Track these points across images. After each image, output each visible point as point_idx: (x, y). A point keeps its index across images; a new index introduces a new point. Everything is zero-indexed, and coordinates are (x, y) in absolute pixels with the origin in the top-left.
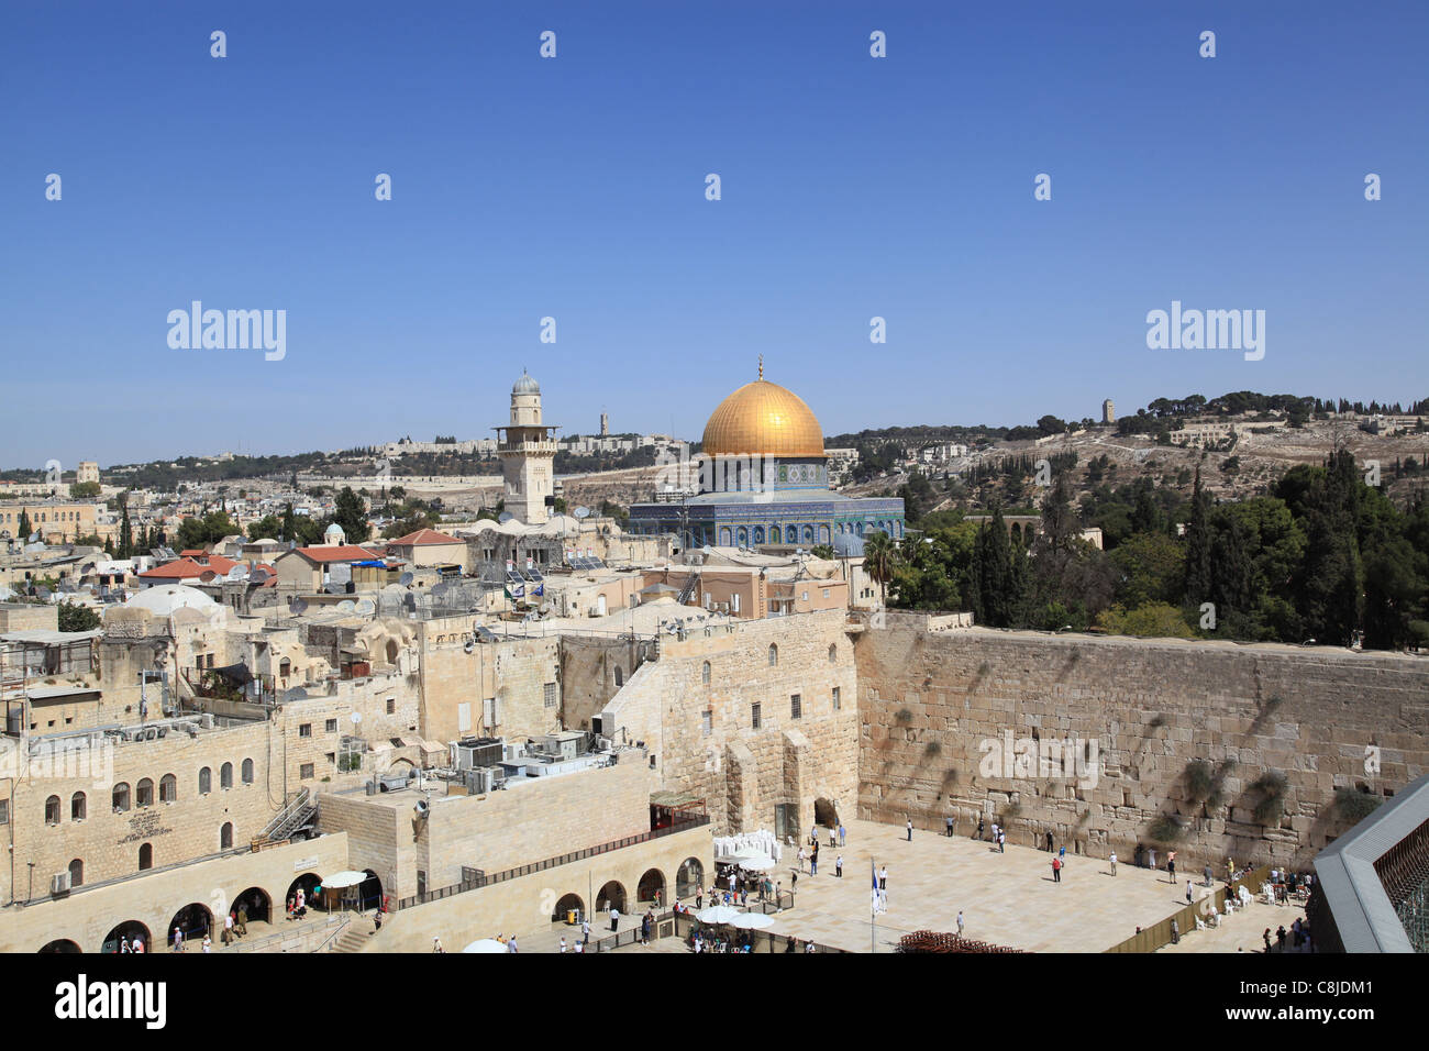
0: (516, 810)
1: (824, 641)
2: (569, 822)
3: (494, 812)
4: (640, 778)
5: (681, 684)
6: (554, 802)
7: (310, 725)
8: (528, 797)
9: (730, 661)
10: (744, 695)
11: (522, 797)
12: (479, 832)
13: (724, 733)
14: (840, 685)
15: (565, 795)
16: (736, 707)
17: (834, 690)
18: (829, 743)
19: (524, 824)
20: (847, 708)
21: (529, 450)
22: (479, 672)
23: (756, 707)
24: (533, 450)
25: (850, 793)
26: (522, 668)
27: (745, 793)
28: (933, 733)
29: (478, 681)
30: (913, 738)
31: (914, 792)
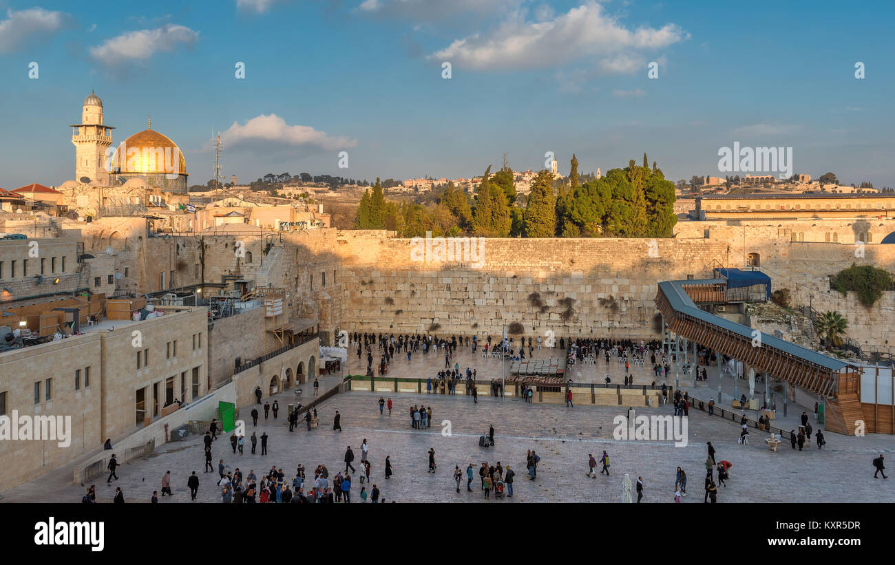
0: (244, 327)
1: (331, 244)
3: (236, 327)
5: (289, 261)
6: (257, 322)
7: (100, 278)
9: (304, 250)
10: (309, 270)
12: (231, 339)
14: (336, 268)
16: (306, 277)
19: (246, 336)
20: (338, 281)
22: (169, 253)
28: (388, 292)
29: (169, 260)
30: (375, 295)
31: (376, 324)
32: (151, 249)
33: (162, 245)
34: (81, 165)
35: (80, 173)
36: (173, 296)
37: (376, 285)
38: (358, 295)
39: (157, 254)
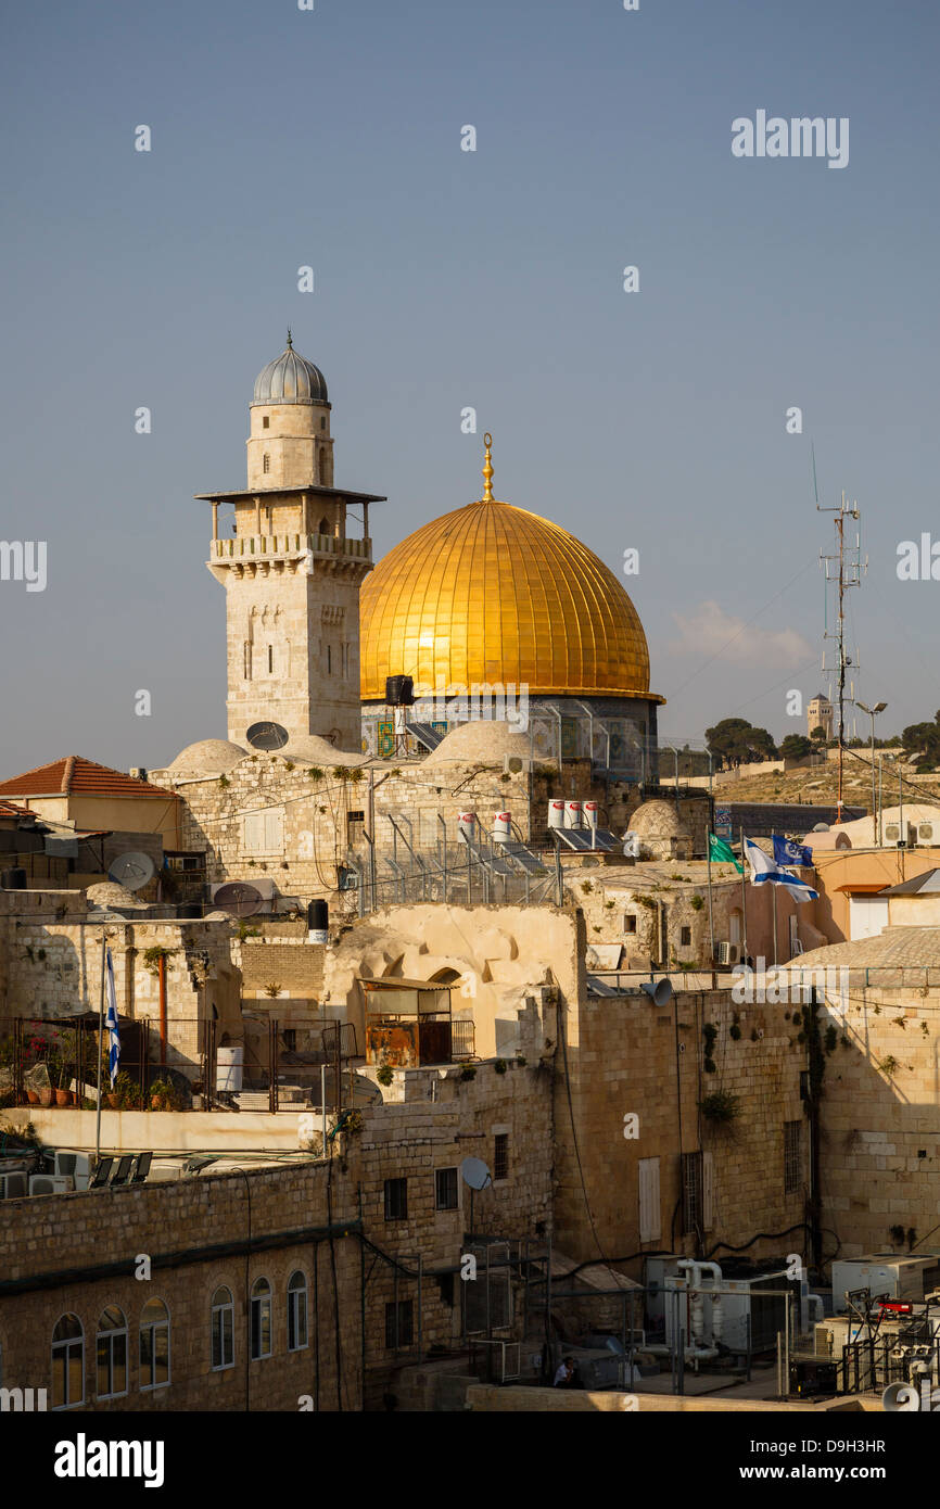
29: (673, 1101)
32: (599, 1051)
33: (644, 1031)
34: (248, 674)
35: (245, 709)
36: (707, 1274)
39: (624, 1075)
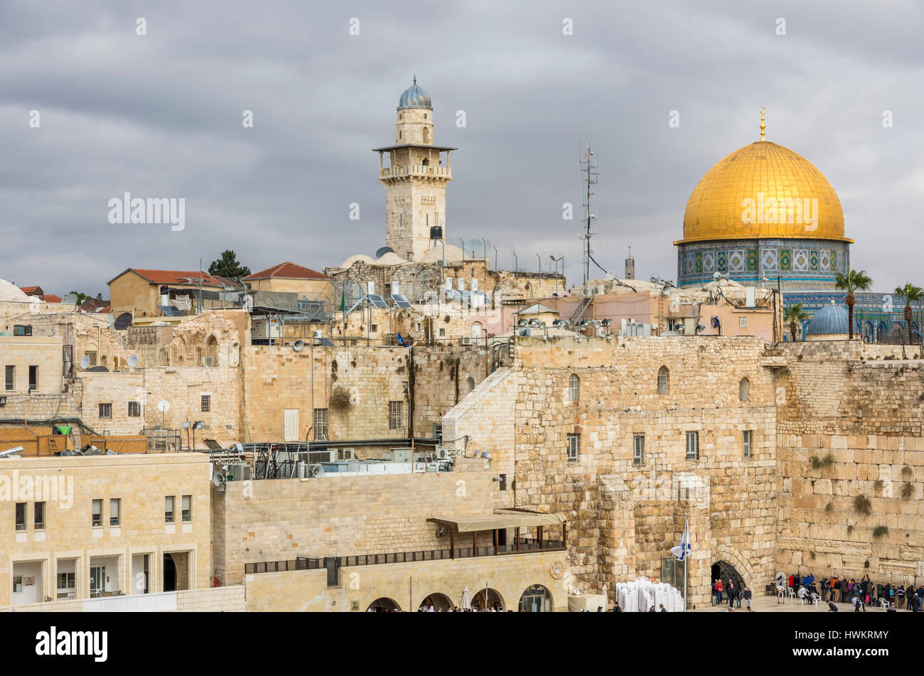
0: (328, 502)
1: (733, 373)
2: (392, 526)
3: (302, 500)
4: (480, 491)
5: (541, 397)
6: (375, 500)
7: (111, 405)
8: (343, 489)
9: (606, 379)
10: (624, 421)
11: (336, 489)
12: (284, 519)
13: (596, 463)
14: (753, 427)
15: (388, 495)
16: (612, 435)
17: (745, 433)
18: (737, 496)
19: (336, 519)
20: (762, 457)
21: (415, 174)
22: (309, 376)
23: (639, 439)
24: (420, 174)
25: (764, 561)
26: (361, 379)
27: (617, 533)
28: (861, 483)
29: (309, 387)
30: (839, 492)
31: (839, 558)
34: (393, 227)
37: (839, 468)
38: (808, 489)
